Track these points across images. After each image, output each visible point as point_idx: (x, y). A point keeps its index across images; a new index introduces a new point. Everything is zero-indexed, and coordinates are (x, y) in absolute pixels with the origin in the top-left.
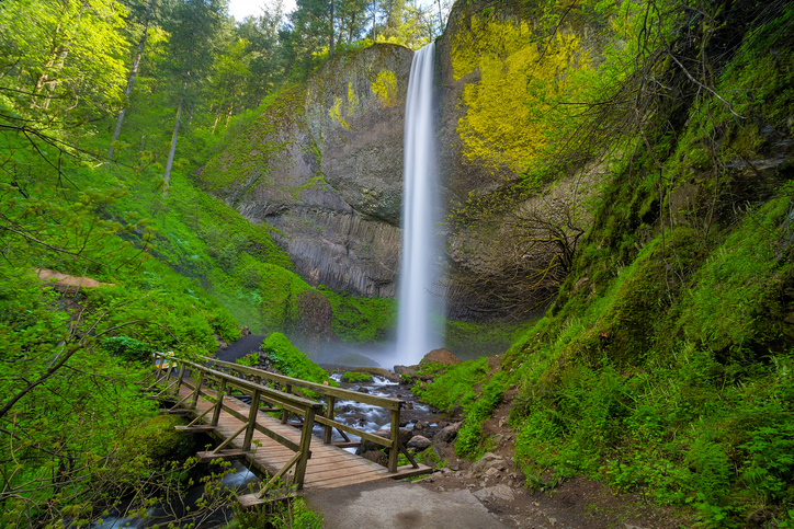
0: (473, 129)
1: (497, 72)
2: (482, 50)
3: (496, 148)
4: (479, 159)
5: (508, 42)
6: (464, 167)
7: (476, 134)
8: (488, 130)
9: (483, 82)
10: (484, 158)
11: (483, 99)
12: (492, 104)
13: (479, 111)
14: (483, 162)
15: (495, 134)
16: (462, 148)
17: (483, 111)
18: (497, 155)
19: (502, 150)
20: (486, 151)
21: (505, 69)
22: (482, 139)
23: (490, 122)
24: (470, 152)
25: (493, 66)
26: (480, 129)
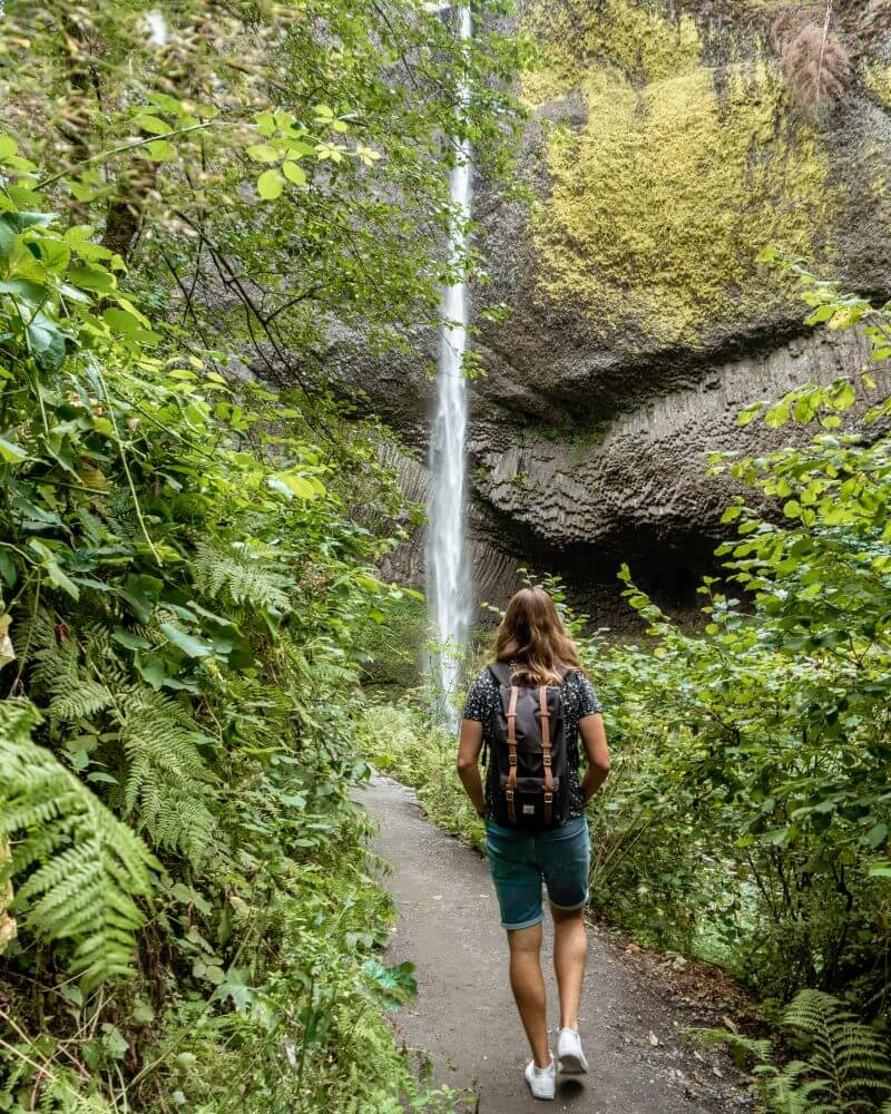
0: (563, 229)
1: (624, 114)
2: (590, 54)
3: (613, 280)
4: (575, 300)
5: (651, 52)
6: (537, 312)
7: (571, 243)
8: (597, 238)
9: (592, 130)
10: (585, 297)
11: (591, 169)
12: (611, 183)
13: (579, 192)
14: (585, 306)
15: (613, 250)
16: (536, 269)
17: (589, 195)
18: (615, 296)
19: (626, 286)
20: (590, 284)
21: (641, 111)
22: (583, 254)
23: (603, 222)
24: (554, 280)
25: (616, 100)
26: (581, 234)
